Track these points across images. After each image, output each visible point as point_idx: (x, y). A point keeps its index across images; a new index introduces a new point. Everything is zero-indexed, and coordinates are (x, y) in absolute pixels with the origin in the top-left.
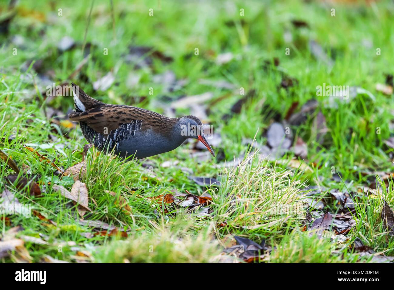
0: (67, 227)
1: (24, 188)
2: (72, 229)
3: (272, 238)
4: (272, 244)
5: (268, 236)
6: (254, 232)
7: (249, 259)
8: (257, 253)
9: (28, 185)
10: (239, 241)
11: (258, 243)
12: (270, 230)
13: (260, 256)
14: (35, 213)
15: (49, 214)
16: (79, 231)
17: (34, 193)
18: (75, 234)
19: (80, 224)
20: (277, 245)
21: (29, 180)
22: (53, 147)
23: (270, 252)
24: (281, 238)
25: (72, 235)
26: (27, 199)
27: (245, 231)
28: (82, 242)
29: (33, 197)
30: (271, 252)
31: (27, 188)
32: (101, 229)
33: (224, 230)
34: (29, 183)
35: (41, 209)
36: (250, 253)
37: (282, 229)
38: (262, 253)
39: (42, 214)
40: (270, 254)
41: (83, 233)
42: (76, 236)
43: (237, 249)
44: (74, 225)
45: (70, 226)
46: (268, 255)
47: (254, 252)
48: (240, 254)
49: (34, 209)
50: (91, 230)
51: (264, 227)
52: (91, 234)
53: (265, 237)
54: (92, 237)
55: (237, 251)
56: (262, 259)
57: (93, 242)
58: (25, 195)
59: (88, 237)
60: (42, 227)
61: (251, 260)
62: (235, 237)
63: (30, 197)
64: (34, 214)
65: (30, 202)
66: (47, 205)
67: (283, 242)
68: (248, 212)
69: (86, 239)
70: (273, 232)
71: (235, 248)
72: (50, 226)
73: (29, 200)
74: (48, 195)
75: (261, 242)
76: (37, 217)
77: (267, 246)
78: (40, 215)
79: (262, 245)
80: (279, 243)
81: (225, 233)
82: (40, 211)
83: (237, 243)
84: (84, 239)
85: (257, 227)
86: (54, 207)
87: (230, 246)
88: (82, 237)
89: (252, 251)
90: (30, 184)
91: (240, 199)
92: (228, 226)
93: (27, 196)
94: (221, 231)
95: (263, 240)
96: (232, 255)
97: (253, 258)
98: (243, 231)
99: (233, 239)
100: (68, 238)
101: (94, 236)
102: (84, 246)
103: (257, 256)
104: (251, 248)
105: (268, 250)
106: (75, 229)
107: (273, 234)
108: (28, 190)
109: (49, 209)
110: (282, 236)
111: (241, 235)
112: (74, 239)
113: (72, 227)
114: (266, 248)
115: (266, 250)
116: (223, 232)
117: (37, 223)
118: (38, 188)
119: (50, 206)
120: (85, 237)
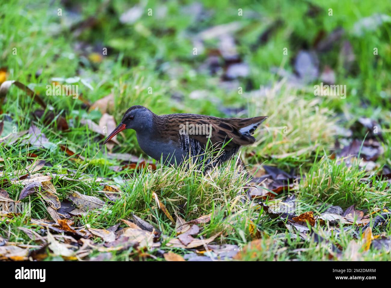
0: (95, 161)
1: (52, 123)
2: (100, 163)
3: (300, 166)
4: (301, 173)
5: (297, 165)
6: (283, 161)
7: (278, 188)
8: (286, 182)
9: (55, 120)
10: (269, 171)
11: (287, 172)
12: (298, 158)
13: (290, 185)
14: (63, 148)
15: (77, 148)
16: (107, 165)
17: (61, 128)
18: (103, 167)
19: (109, 157)
20: (306, 174)
21: (56, 115)
22: (80, 81)
23: (299, 181)
24: (310, 167)
25: (100, 169)
26: (54, 134)
27: (273, 161)
28: (110, 176)
29: (60, 132)
30: (301, 182)
31: (54, 123)
32: (129, 162)
33: (253, 160)
34: (56, 117)
35: (69, 144)
36: (280, 182)
37: (311, 158)
38: (291, 182)
39: (70, 148)
40: (299, 183)
41: (112, 167)
42: (104, 170)
43: (266, 179)
44: (102, 159)
45: (98, 160)
46: (297, 183)
47: (284, 181)
48: (269, 184)
49: (61, 144)
50: (119, 163)
51: (293, 155)
52: (120, 168)
53: (294, 166)
54: (121, 171)
55: (267, 181)
56: (291, 188)
57: (121, 175)
58: (52, 130)
59: (116, 170)
60: (70, 162)
61: (280, 189)
62: (265, 167)
63: (57, 132)
64: (62, 150)
65: (57, 137)
66: (75, 140)
67: (312, 170)
68: (277, 140)
69: (115, 173)
70: (302, 160)
71: (265, 178)
72: (78, 161)
73: (57, 135)
74: (75, 129)
75: (289, 170)
76: (65, 152)
77: (296, 175)
78: (68, 150)
79: (291, 173)
80: (308, 172)
81: (254, 163)
82: (68, 145)
83: (266, 173)
84: (112, 173)
85: (285, 156)
86: (82, 142)
87: (259, 175)
88: (110, 171)
89: (282, 181)
90: (57, 119)
91: (268, 129)
92: (257, 156)
93: (55, 131)
94: (250, 161)
95: (292, 169)
96: (261, 185)
97: (282, 188)
98: (271, 161)
99: (262, 169)
100: (96, 173)
101: (123, 169)
102: (112, 180)
103: (286, 185)
104: (280, 177)
105: (297, 179)
106: (103, 163)
107: (301, 163)
108: (56, 125)
109: (77, 144)
110: (311, 164)
111: (270, 164)
112: (102, 173)
113: (100, 161)
114: (295, 177)
115: (295, 179)
116: (252, 162)
117: (65, 158)
118: (66, 123)
119: (78, 141)
120: (114, 171)
